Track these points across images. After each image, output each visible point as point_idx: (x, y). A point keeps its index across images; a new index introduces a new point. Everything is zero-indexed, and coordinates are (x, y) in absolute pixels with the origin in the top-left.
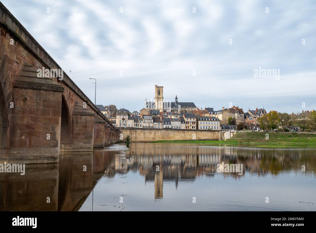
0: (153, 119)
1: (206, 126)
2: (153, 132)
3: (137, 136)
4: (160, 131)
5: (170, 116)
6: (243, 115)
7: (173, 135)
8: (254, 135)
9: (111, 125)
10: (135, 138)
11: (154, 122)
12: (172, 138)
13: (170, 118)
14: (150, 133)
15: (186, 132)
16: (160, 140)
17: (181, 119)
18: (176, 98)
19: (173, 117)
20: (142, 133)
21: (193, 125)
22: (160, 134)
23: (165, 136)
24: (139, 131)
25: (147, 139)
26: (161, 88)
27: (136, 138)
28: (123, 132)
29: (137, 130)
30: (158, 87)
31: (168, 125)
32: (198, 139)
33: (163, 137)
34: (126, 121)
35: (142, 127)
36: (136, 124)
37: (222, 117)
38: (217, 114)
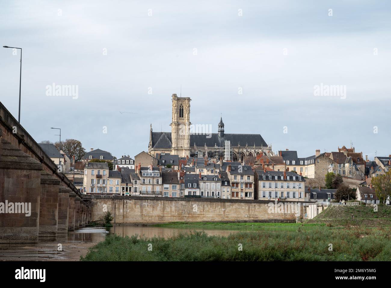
0: (163, 175)
1: (274, 192)
2: (160, 205)
3: (126, 214)
4: (174, 203)
5: (198, 170)
6: (362, 167)
7: (201, 212)
8: (359, 211)
9: (74, 189)
10: (123, 216)
11: (164, 182)
12: (198, 217)
13: (198, 175)
14: (153, 207)
15: (227, 204)
16: (173, 221)
17: (222, 177)
18: (222, 125)
19: (205, 172)
20: (138, 206)
21: (248, 190)
22: (173, 209)
23: (184, 212)
24: (130, 203)
25: (147, 218)
26: (187, 101)
27: (125, 216)
28: (99, 204)
29: (128, 201)
30: (179, 99)
31: (194, 190)
32: (252, 219)
33: (180, 215)
34: (104, 181)
35: (137, 194)
36: (125, 187)
37: (315, 173)
38: (304, 165)
